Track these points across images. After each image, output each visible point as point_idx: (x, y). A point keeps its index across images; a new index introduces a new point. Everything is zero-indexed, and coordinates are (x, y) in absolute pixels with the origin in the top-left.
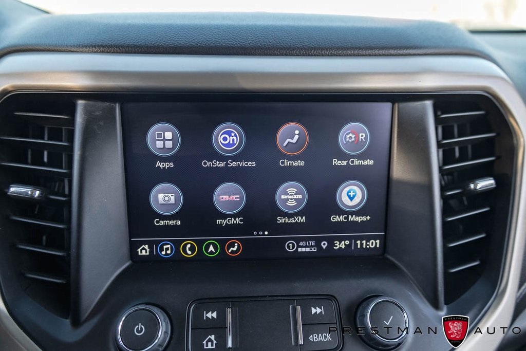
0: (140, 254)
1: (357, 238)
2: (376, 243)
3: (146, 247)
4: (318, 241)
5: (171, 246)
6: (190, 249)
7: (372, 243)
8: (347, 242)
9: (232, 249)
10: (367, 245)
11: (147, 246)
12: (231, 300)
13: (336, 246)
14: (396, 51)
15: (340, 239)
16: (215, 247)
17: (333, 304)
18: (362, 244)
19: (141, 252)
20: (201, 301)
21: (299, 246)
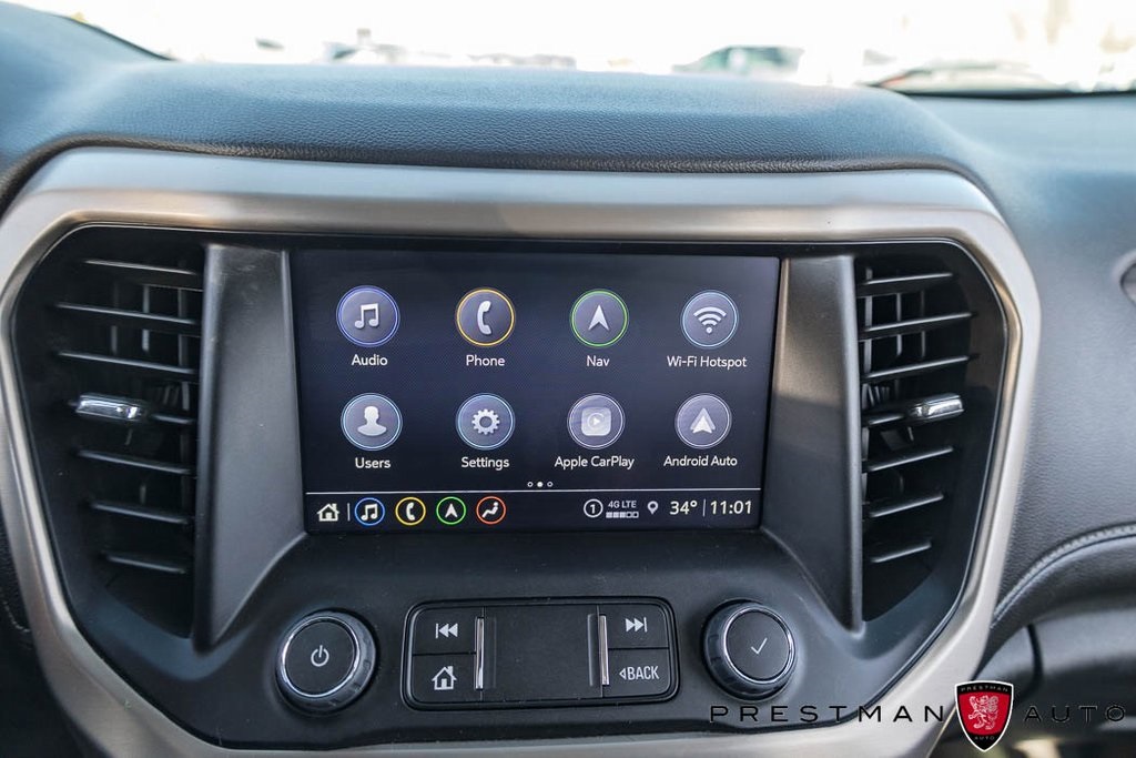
0: (321, 519)
1: (711, 497)
2: (746, 507)
3: (334, 507)
4: (642, 501)
5: (379, 505)
6: (412, 511)
7: (739, 506)
8: (694, 504)
9: (488, 512)
10: (728, 509)
11: (334, 505)
12: (485, 604)
13: (675, 510)
14: (788, 164)
15: (682, 498)
16: (458, 508)
17: (665, 613)
18: (720, 508)
19: (324, 517)
20: (428, 606)
21: (607, 509)
